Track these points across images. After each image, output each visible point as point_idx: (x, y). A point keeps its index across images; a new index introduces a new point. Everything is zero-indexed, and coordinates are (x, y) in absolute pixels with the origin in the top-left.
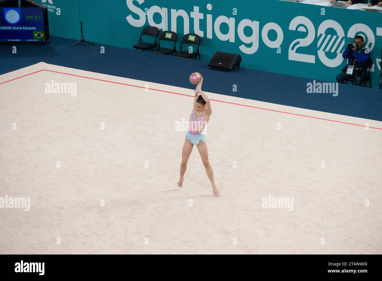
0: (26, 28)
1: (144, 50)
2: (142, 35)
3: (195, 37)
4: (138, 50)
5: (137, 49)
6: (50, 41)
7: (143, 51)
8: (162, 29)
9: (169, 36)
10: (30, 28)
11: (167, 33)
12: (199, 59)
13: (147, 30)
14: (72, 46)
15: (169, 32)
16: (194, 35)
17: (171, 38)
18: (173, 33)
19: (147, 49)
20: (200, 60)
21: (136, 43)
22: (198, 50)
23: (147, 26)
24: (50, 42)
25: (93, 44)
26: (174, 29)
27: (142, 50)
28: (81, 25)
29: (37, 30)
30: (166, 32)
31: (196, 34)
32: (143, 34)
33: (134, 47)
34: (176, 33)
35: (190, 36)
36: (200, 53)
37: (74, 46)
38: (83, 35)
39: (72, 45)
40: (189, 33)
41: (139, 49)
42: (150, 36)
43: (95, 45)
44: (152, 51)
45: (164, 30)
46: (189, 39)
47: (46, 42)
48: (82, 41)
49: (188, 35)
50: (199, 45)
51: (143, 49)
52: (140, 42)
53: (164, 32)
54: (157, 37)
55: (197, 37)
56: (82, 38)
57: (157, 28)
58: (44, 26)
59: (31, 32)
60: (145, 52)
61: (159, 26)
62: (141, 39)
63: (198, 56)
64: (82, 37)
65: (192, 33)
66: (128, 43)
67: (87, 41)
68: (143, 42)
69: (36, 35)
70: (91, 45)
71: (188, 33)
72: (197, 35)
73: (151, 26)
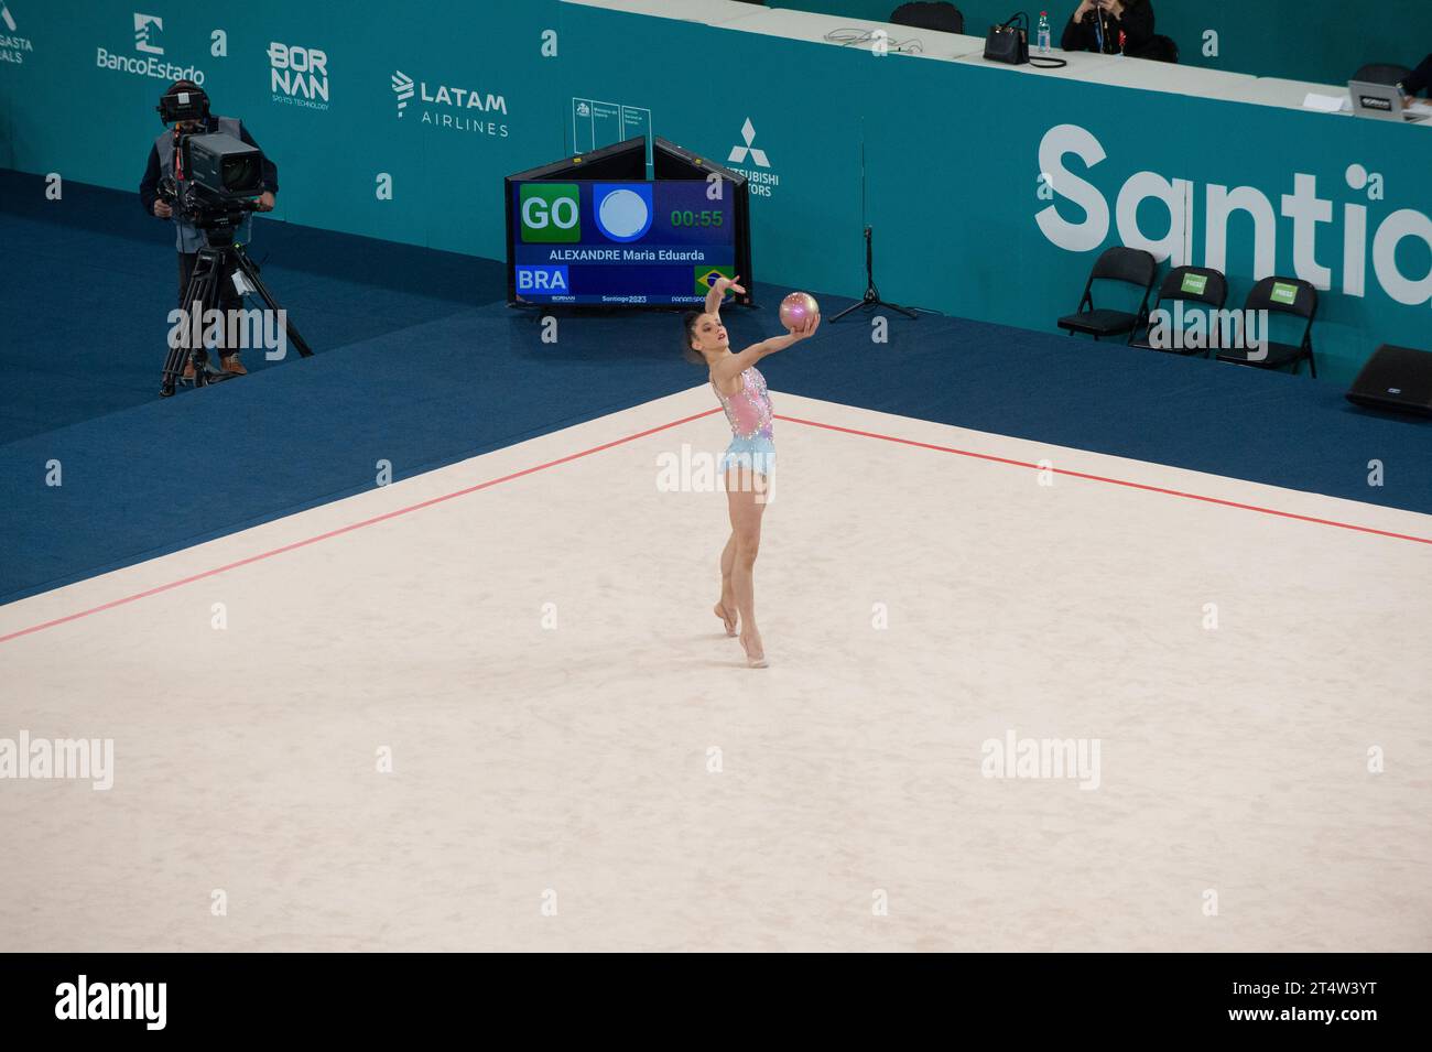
0: (671, 256)
1: (1100, 338)
2: (1095, 281)
3: (1296, 288)
4: (1077, 335)
5: (1072, 334)
6: (754, 304)
7: (1096, 339)
8: (1169, 260)
9: (1196, 284)
10: (684, 256)
11: (1187, 275)
12: (1310, 375)
13: (1113, 262)
14: (832, 322)
15: (1198, 269)
16: (1293, 280)
17: (1202, 293)
18: (1211, 274)
19: (1111, 332)
20: (1314, 376)
21: (1070, 311)
22: (1307, 338)
23: (1112, 249)
24: (755, 308)
25: (908, 314)
26: (1216, 259)
27: (1092, 336)
28: (869, 242)
29: (707, 262)
30: (1184, 270)
31: (1301, 277)
32: (1097, 277)
33: (1061, 324)
34: (1224, 273)
35: (1277, 284)
36: (1315, 348)
37: (842, 319)
38: (873, 278)
39: (831, 319)
40: (1273, 275)
41: (1081, 334)
42: (1125, 284)
43: (915, 319)
44: (1129, 342)
45: (1177, 263)
46: (1273, 298)
47: (739, 307)
48: (868, 302)
49: (1268, 283)
50: (1312, 318)
51: (1097, 334)
52: (1086, 308)
53: (1175, 269)
54: (1150, 287)
55: (1304, 288)
56: (871, 291)
57: (1151, 255)
58: (732, 249)
59: (688, 270)
60: (1105, 345)
61: (1159, 249)
62: (1088, 297)
63: (1308, 361)
64: (870, 287)
65: (1286, 275)
66: (1040, 311)
67: (888, 301)
68: (1095, 308)
69: (703, 280)
70: (903, 316)
71: (1272, 273)
72: (1306, 283)
73: (1127, 249)
